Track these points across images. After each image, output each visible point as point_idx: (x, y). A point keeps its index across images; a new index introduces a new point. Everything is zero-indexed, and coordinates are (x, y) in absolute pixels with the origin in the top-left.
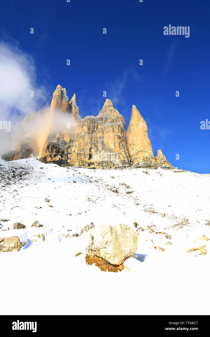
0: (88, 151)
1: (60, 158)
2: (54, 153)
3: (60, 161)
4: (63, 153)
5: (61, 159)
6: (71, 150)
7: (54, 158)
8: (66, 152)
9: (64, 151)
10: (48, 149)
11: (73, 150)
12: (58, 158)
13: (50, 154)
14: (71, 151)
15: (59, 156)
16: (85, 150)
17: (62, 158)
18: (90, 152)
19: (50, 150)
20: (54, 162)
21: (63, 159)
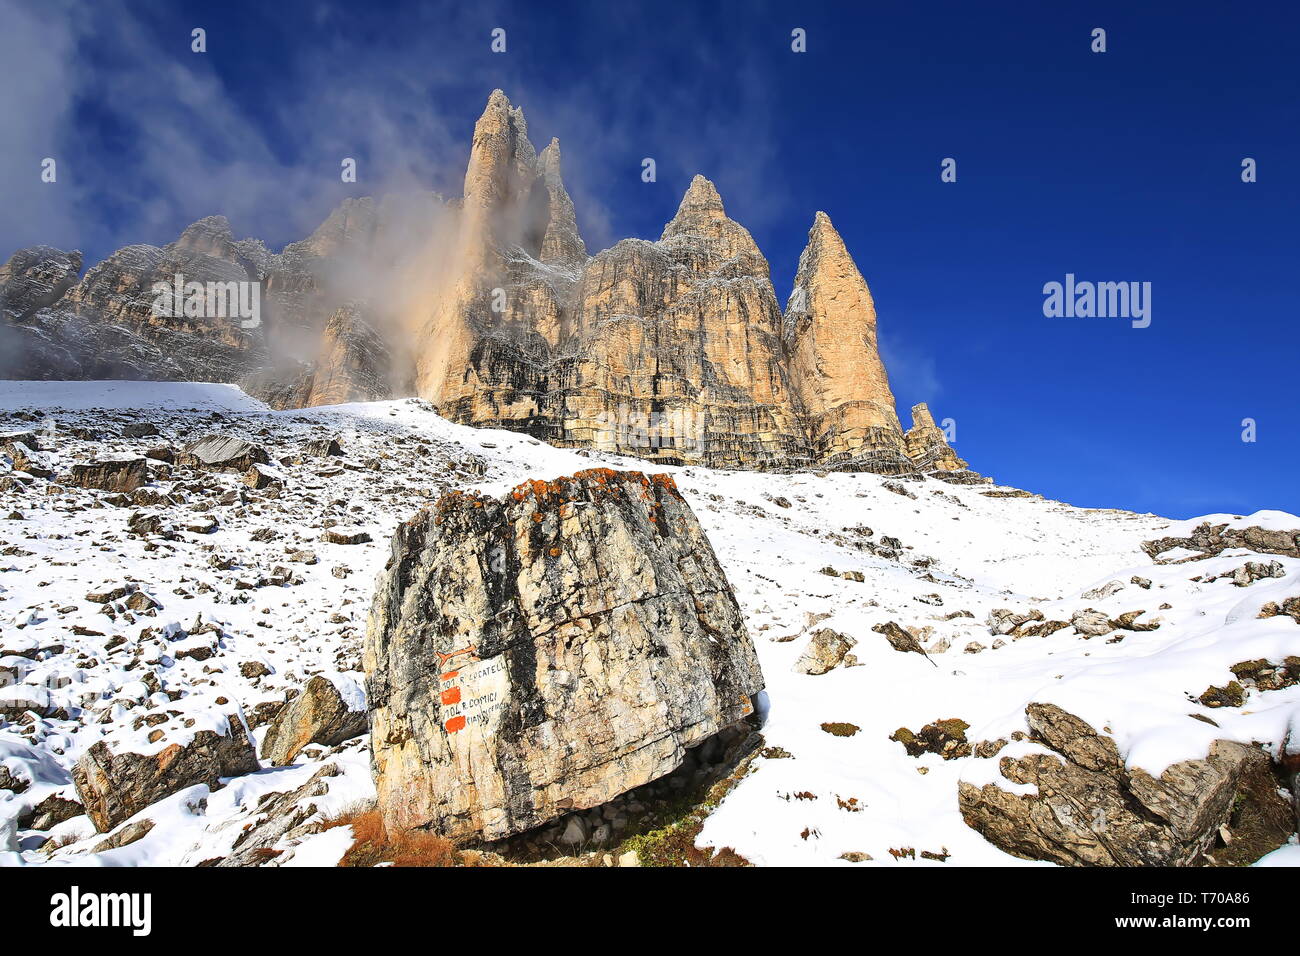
0: (647, 386)
1: (532, 410)
2: (503, 386)
3: (532, 422)
4: (542, 387)
5: (536, 412)
6: (579, 376)
7: (505, 410)
8: (553, 386)
9: (546, 378)
10: (478, 368)
11: (586, 380)
12: (524, 407)
13: (485, 387)
14: (578, 382)
15: (528, 399)
16: (632, 381)
17: (540, 411)
18: (656, 391)
19: (485, 372)
20: (509, 424)
21: (545, 413)
